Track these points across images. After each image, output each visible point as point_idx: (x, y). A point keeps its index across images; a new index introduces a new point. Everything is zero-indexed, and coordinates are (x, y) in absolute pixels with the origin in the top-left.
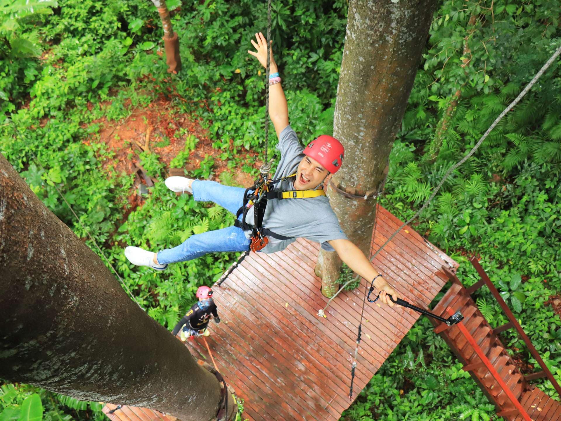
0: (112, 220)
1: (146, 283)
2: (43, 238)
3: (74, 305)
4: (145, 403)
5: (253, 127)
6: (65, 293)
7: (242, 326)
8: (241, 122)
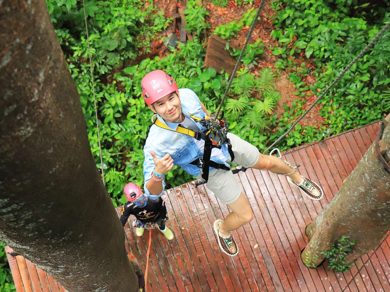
0: (123, 56)
1: (123, 141)
2: (27, 52)
3: (25, 135)
4: (48, 268)
5: (327, 36)
6: (21, 119)
7: (197, 242)
8: (317, 23)
